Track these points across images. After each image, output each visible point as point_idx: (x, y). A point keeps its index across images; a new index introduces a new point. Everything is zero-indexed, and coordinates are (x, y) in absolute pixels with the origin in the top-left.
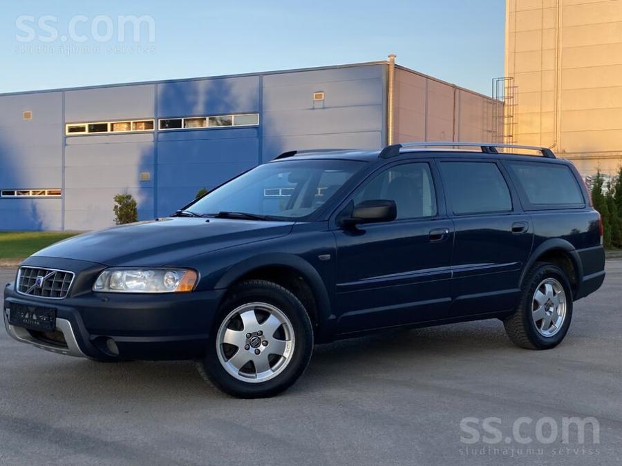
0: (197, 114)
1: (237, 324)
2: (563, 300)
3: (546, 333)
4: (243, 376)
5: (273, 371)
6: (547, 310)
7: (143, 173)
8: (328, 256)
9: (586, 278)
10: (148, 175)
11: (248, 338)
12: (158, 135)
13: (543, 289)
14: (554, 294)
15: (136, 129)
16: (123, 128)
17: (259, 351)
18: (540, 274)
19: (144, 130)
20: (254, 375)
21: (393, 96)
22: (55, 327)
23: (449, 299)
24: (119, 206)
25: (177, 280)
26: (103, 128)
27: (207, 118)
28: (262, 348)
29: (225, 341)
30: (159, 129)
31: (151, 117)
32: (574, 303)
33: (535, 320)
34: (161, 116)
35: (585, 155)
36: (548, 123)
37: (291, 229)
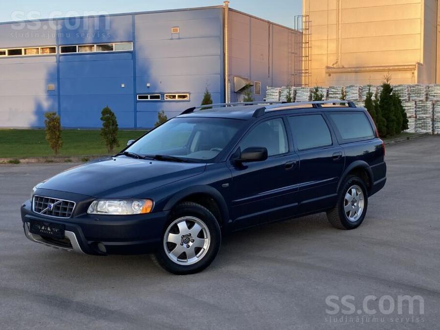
0: (88, 42)
1: (175, 230)
2: (362, 198)
3: (352, 219)
4: (179, 261)
5: (198, 257)
6: (353, 205)
7: (50, 85)
8: (227, 184)
9: (375, 183)
10: (53, 86)
11: (182, 238)
12: (59, 58)
13: (350, 193)
14: (357, 194)
15: (43, 53)
16: (33, 53)
17: (189, 246)
18: (349, 183)
19: (48, 54)
20: (186, 260)
21: (228, 30)
22: (64, 236)
23: (297, 204)
24: (48, 120)
25: (141, 206)
26: (18, 52)
27: (95, 45)
28: (191, 244)
29: (169, 241)
30: (60, 53)
31: (53, 44)
32: (369, 198)
33: (346, 211)
34: (61, 43)
35: (358, 69)
36: (333, 46)
37: (204, 169)
